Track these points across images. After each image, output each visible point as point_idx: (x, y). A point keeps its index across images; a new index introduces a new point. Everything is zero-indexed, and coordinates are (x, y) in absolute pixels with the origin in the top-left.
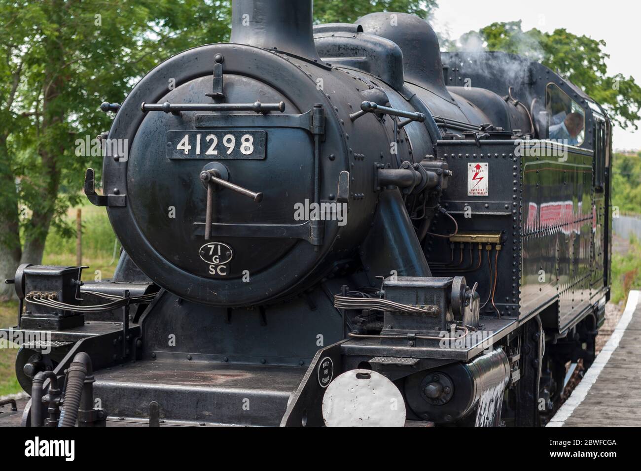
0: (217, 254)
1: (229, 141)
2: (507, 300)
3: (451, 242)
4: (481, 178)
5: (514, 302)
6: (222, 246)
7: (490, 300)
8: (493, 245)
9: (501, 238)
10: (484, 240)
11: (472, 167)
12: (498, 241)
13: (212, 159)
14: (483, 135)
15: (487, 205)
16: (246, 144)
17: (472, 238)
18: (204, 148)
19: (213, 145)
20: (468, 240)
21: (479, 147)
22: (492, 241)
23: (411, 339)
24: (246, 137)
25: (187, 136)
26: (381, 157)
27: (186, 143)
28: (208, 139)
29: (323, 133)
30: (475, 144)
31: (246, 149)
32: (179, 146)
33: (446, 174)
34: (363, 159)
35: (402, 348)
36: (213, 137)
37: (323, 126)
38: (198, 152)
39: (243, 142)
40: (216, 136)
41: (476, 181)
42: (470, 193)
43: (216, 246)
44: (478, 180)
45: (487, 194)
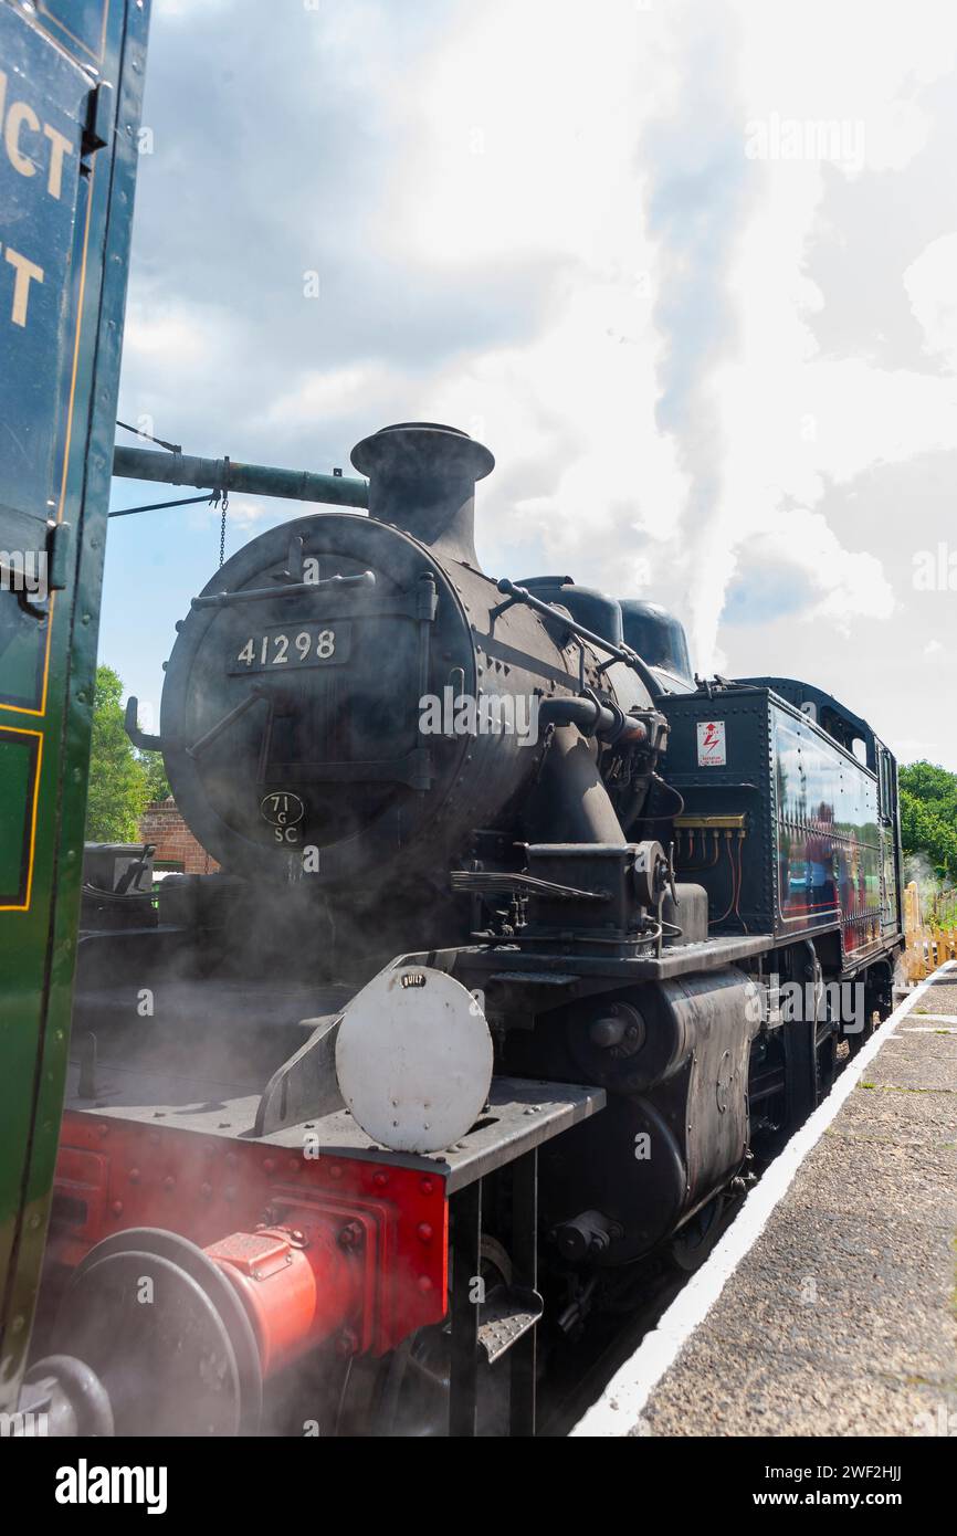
0: (283, 811)
1: (303, 641)
2: (757, 910)
3: (676, 829)
4: (716, 742)
5: (766, 912)
6: (289, 797)
7: (734, 910)
8: (735, 831)
9: (746, 821)
10: (721, 825)
11: (702, 730)
12: (741, 825)
13: (282, 669)
14: (719, 688)
15: (724, 778)
16: (325, 643)
17: (704, 821)
18: (271, 656)
19: (283, 650)
20: (699, 824)
21: (712, 700)
22: (733, 825)
23: (566, 942)
24: (325, 633)
25: (251, 641)
26: (553, 686)
27: (250, 651)
28: (277, 642)
29: (433, 617)
30: (706, 697)
31: (325, 649)
32: (241, 657)
33: (662, 730)
34: (507, 670)
35: (553, 957)
36: (283, 637)
37: (434, 609)
38: (263, 661)
39: (321, 641)
40: (287, 637)
41: (710, 746)
42: (701, 763)
43: (282, 797)
44: (712, 744)
45: (724, 763)
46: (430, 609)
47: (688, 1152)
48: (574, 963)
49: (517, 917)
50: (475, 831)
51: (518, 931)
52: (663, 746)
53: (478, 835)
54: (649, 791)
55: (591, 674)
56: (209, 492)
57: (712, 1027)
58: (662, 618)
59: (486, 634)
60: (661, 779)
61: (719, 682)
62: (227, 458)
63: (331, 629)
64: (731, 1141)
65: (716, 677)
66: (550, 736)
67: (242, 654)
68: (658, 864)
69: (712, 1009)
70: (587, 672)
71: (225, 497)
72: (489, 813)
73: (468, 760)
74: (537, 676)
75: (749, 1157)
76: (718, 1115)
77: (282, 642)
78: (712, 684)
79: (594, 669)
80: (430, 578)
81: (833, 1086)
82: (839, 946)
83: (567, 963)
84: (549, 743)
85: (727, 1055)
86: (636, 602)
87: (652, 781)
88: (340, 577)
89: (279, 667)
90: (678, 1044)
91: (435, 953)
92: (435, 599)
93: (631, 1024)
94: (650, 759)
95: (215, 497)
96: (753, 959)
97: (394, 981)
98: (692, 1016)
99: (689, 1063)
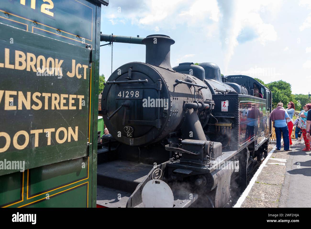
0: (129, 130)
1: (132, 93)
3: (216, 126)
5: (236, 145)
7: (228, 144)
10: (226, 126)
11: (223, 103)
12: (231, 126)
13: (127, 99)
14: (227, 93)
15: (227, 114)
16: (137, 94)
17: (222, 125)
18: (125, 96)
19: (128, 94)
20: (221, 125)
21: (225, 96)
22: (229, 126)
23: (190, 163)
24: (137, 92)
25: (121, 92)
26: (188, 99)
27: (120, 94)
28: (126, 92)
29: (161, 90)
30: (224, 95)
31: (137, 95)
32: (118, 95)
33: (213, 105)
34: (177, 99)
35: (187, 166)
36: (127, 92)
37: (161, 88)
38: (123, 97)
39: (136, 93)
40: (129, 92)
41: (224, 107)
42: (222, 111)
43: (128, 127)
44: (225, 106)
45: (227, 111)
46: (160, 88)
47: (216, 205)
48: (192, 168)
49: (179, 153)
50: (170, 133)
51: (180, 156)
52: (213, 108)
53: (171, 134)
54: (210, 118)
55: (197, 92)
56: (109, 42)
57: (222, 177)
58: (215, 67)
59: (173, 92)
60: (213, 116)
61: (227, 91)
62: (112, 34)
63: (138, 91)
64: (226, 199)
65: (226, 90)
66: (187, 111)
67: (119, 94)
68: (210, 146)
69: (222, 173)
70: (196, 92)
71: (112, 44)
72: (173, 129)
73: (169, 121)
74: (184, 98)
75: (230, 197)
76: (223, 194)
77: (127, 93)
78: (225, 92)
79: (198, 90)
80: (160, 80)
81: (250, 182)
82: (254, 144)
83: (190, 167)
84: (187, 112)
85: (225, 182)
86: (208, 63)
87: (211, 116)
88: (140, 80)
89: (126, 99)
90: (214, 184)
91: (162, 165)
92: (161, 85)
93: (204, 180)
94: (210, 111)
95: (110, 44)
96: (233, 157)
97: (153, 182)
98: (217, 177)
99: (216, 187)
